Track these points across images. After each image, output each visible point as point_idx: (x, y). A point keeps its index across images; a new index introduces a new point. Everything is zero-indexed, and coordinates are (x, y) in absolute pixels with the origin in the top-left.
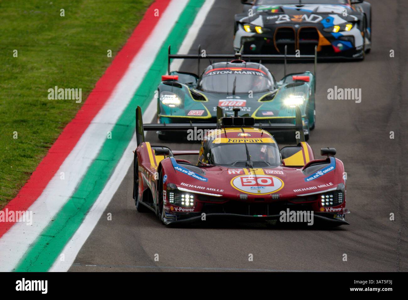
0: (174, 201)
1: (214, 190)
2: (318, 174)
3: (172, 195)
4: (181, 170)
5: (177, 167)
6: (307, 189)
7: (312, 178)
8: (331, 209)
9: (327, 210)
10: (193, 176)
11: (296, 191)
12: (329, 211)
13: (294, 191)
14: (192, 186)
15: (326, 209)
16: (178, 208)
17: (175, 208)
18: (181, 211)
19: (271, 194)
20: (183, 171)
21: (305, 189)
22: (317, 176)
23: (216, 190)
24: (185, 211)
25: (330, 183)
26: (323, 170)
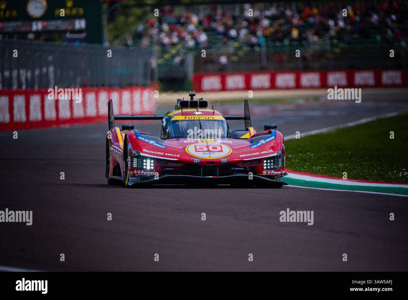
0: (137, 165)
1: (172, 155)
2: (261, 142)
3: (135, 160)
4: (143, 139)
5: (140, 137)
6: (251, 154)
7: (256, 146)
8: (273, 172)
9: (269, 173)
10: (154, 144)
11: (242, 156)
12: (270, 174)
13: (240, 156)
14: (152, 152)
15: (268, 171)
16: (141, 172)
17: (138, 171)
18: (143, 174)
19: (221, 158)
20: (145, 140)
21: (249, 154)
22: (260, 144)
23: (174, 155)
24: (146, 174)
25: (271, 150)
26: (265, 139)
